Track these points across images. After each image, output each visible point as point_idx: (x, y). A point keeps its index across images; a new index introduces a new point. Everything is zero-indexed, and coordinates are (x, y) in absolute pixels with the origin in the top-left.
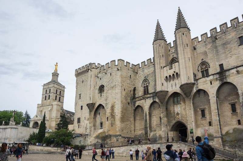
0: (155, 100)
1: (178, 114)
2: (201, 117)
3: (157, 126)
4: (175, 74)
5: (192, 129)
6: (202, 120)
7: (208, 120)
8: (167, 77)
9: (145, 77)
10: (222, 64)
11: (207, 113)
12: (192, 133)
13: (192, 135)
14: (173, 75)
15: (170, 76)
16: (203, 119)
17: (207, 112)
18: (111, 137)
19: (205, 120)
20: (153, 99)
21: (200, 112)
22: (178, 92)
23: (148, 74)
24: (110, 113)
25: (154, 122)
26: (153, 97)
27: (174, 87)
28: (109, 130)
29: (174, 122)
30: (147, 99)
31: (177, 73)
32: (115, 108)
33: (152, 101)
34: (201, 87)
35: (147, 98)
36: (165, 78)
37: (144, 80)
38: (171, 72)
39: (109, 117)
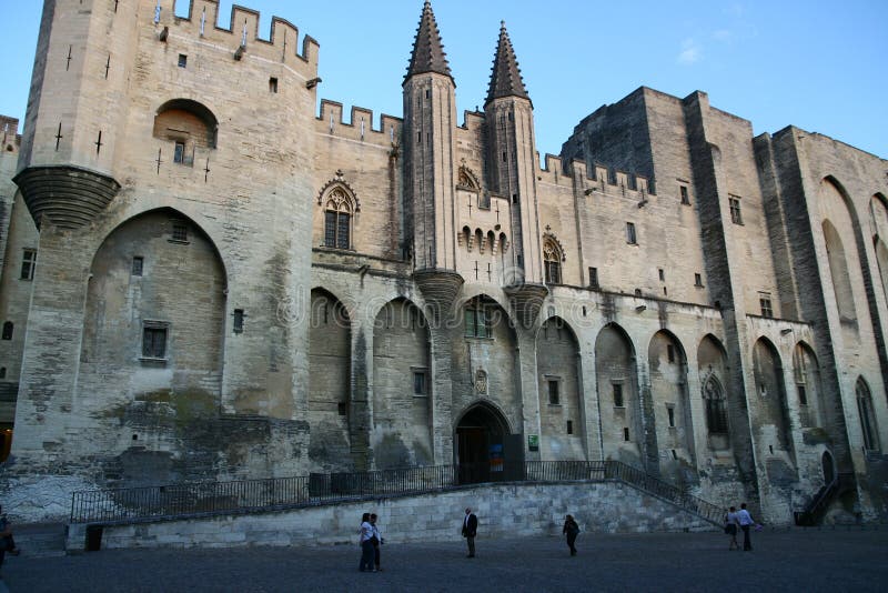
0: (407, 295)
1: (482, 375)
2: (548, 402)
3: (400, 402)
4: (497, 234)
5: (536, 438)
6: (552, 413)
7: (566, 417)
8: (466, 229)
9: (339, 174)
10: (595, 269)
11: (564, 393)
12: (534, 448)
13: (534, 454)
14: (491, 234)
15: (479, 232)
16: (554, 409)
17: (564, 390)
18: (268, 431)
19: (559, 413)
20: (400, 286)
21: (547, 387)
22: (496, 299)
23: (358, 168)
24: (258, 289)
25: (385, 385)
26: (400, 278)
27: (483, 274)
28: (252, 390)
29: (467, 400)
30: (367, 277)
31: (503, 236)
32: (290, 272)
33: (394, 295)
34: (561, 313)
35: (374, 273)
36: (461, 231)
37: (331, 183)
38: (485, 222)
39: (255, 312)
